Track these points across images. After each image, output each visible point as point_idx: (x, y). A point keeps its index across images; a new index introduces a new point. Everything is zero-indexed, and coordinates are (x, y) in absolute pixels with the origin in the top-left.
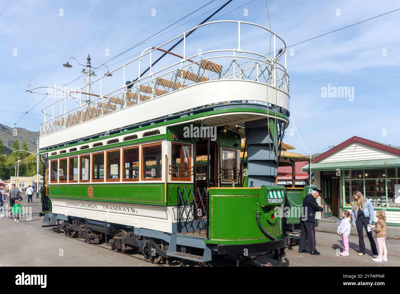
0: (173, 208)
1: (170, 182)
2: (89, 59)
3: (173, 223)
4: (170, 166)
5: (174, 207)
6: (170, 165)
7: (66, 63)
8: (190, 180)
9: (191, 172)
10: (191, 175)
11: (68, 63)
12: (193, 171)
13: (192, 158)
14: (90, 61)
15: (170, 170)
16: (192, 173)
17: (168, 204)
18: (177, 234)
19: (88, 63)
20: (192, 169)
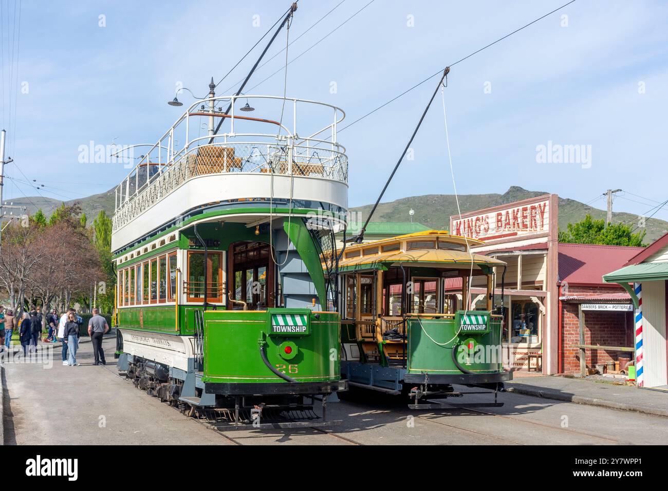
0: (190, 339)
1: (184, 304)
2: (212, 87)
3: (189, 359)
4: (184, 283)
5: (192, 337)
6: (186, 281)
7: (172, 100)
8: (220, 301)
9: (222, 290)
10: (222, 295)
11: (176, 99)
12: (225, 289)
13: (223, 272)
14: (215, 89)
15: (184, 288)
16: (224, 291)
17: (182, 332)
18: (196, 373)
19: (210, 93)
20: (224, 286)
